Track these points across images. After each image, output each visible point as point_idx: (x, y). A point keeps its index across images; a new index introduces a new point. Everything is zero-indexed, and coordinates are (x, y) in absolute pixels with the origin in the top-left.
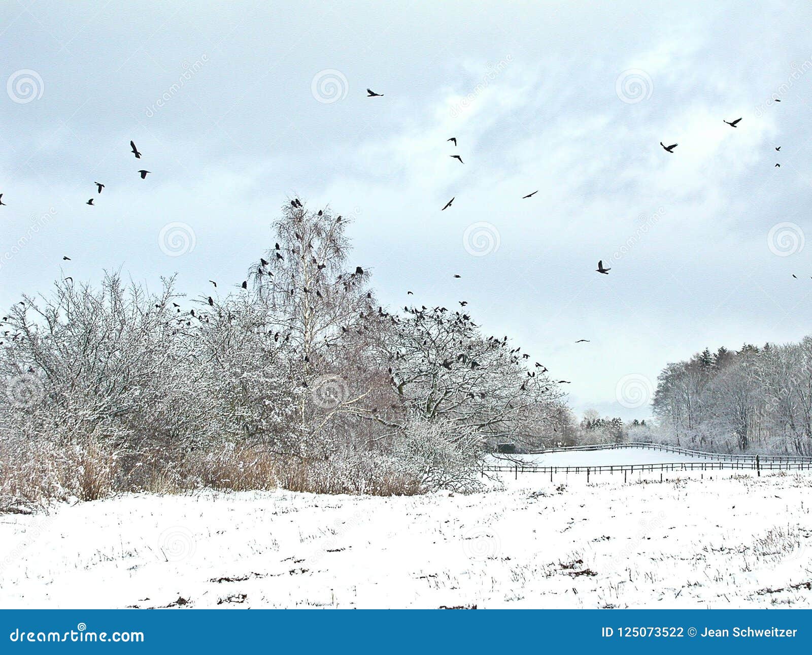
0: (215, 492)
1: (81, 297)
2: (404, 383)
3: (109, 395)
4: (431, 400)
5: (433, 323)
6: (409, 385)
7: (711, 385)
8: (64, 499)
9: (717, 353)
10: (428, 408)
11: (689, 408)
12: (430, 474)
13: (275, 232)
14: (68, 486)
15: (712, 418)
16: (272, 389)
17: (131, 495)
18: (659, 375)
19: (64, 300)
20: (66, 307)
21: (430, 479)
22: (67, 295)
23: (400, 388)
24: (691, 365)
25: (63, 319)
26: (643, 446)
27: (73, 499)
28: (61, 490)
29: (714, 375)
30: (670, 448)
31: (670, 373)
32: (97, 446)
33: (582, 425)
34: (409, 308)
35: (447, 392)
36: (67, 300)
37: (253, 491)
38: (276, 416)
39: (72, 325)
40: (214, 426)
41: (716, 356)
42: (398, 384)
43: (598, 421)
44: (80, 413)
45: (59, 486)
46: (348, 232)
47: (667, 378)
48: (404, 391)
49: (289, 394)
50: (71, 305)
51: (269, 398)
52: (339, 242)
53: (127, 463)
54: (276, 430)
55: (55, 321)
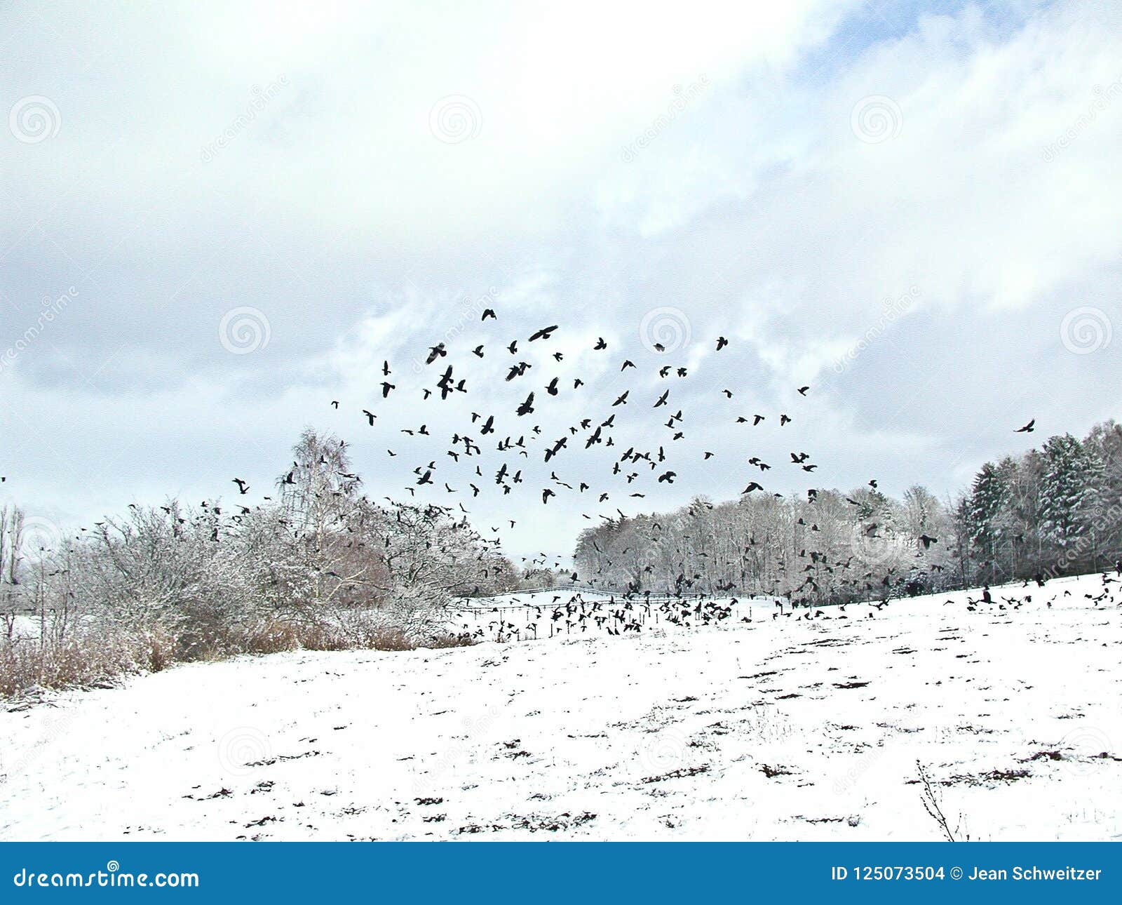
0: (252, 657)
1: (149, 516)
2: (392, 558)
3: (171, 589)
4: (412, 571)
5: (412, 513)
6: (396, 558)
7: (615, 544)
8: (138, 673)
9: (619, 520)
10: (410, 575)
11: (599, 560)
12: (412, 625)
13: (294, 453)
14: (140, 662)
15: (616, 567)
16: (293, 574)
17: (187, 664)
18: (577, 537)
19: (136, 519)
20: (137, 523)
21: (412, 628)
22: (138, 515)
23: (389, 561)
24: (600, 530)
25: (135, 533)
26: (567, 589)
27: (144, 672)
28: (136, 666)
29: (617, 537)
30: (586, 590)
31: (585, 535)
32: (162, 629)
33: (523, 574)
34: (394, 503)
35: (423, 564)
36: (138, 518)
37: (280, 653)
38: (296, 594)
39: (142, 538)
40: (251, 606)
41: (618, 522)
42: (387, 558)
43: (535, 570)
44: (150, 604)
45: (133, 662)
46: (348, 453)
47: (583, 539)
48: (392, 564)
49: (307, 577)
50: (141, 522)
51: (290, 580)
52: (343, 460)
53: (185, 641)
54: (296, 603)
55: (130, 535)
